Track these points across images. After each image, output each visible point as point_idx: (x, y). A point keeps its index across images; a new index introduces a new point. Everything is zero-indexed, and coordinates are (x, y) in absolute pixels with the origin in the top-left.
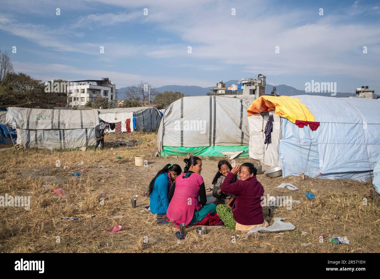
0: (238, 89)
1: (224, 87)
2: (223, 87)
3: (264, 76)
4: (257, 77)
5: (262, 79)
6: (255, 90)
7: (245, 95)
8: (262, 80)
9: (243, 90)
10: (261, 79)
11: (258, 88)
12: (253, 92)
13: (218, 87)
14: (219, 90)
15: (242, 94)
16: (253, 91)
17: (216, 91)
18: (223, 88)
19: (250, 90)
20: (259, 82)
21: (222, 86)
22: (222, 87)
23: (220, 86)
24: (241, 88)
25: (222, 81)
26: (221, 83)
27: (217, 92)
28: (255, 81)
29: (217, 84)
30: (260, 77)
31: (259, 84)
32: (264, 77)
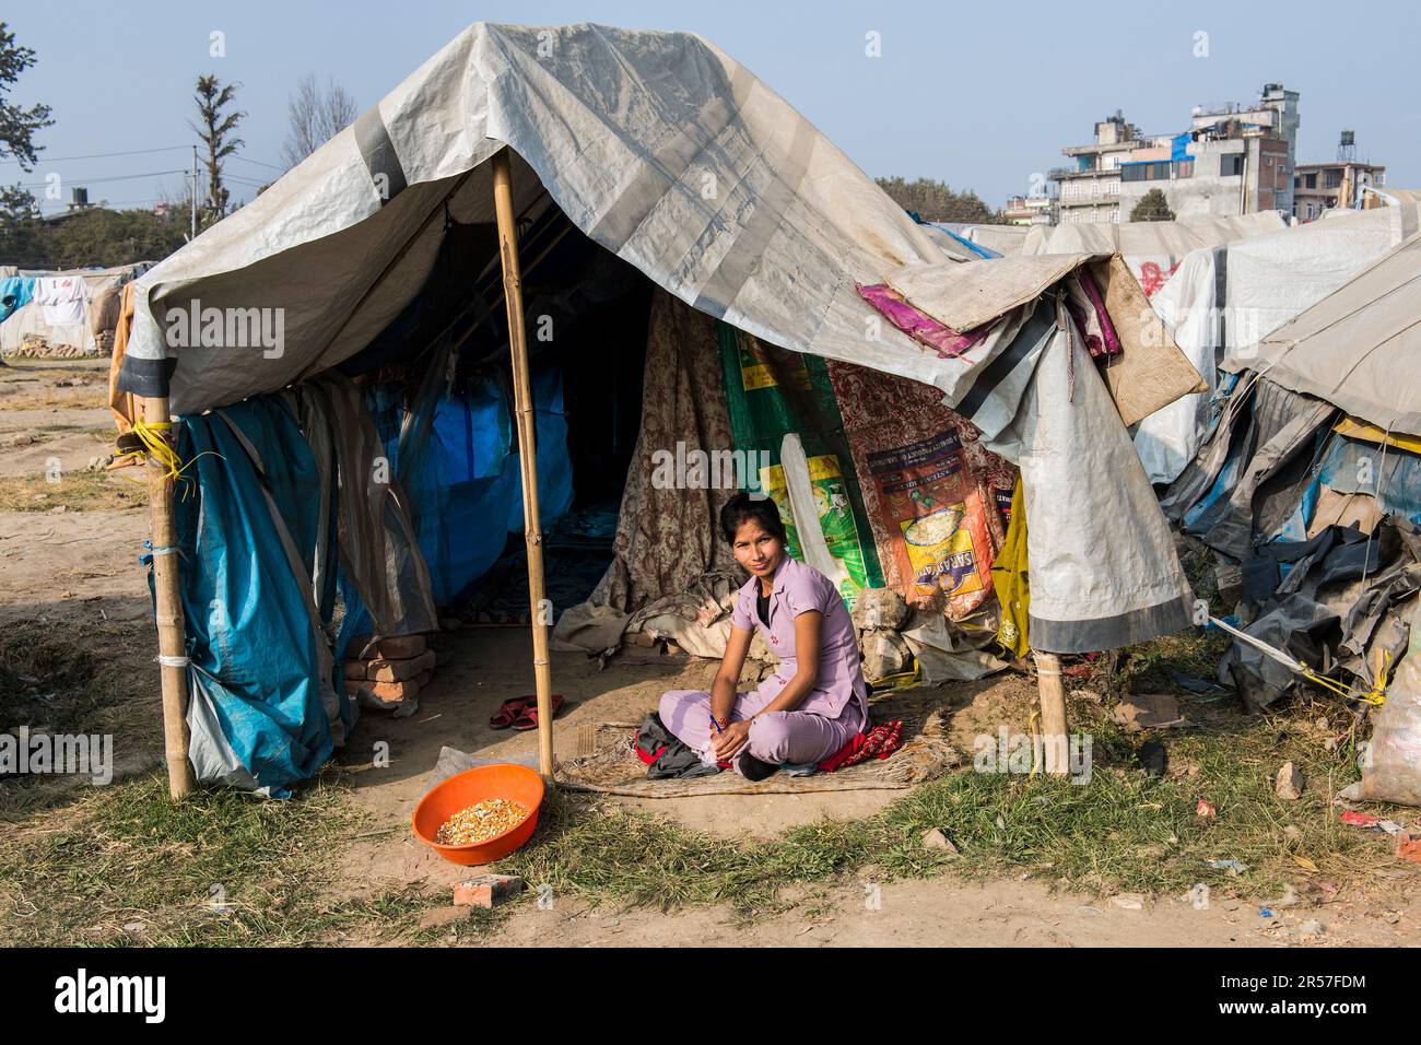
0: (1174, 154)
1: (1126, 140)
2: (1122, 138)
3: (1286, 93)
4: (1260, 97)
5: (1281, 107)
6: (1244, 155)
7: (1201, 179)
8: (1275, 110)
9: (1193, 158)
10: (1276, 103)
11: (1255, 146)
12: (1235, 165)
13: (1101, 143)
14: (1104, 153)
15: (1189, 175)
16: (1233, 161)
17: (1089, 159)
18: (1121, 146)
19: (1224, 157)
20: (1265, 119)
21: (1119, 134)
22: (1119, 141)
23: (1109, 135)
24: (1184, 151)
25: (1120, 112)
26: (1114, 120)
27: (1094, 166)
28: (1244, 118)
29: (1097, 126)
30: (1273, 95)
31: (1262, 128)
32: (1292, 96)
